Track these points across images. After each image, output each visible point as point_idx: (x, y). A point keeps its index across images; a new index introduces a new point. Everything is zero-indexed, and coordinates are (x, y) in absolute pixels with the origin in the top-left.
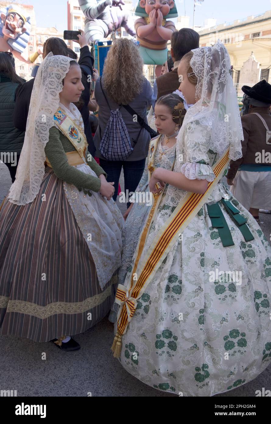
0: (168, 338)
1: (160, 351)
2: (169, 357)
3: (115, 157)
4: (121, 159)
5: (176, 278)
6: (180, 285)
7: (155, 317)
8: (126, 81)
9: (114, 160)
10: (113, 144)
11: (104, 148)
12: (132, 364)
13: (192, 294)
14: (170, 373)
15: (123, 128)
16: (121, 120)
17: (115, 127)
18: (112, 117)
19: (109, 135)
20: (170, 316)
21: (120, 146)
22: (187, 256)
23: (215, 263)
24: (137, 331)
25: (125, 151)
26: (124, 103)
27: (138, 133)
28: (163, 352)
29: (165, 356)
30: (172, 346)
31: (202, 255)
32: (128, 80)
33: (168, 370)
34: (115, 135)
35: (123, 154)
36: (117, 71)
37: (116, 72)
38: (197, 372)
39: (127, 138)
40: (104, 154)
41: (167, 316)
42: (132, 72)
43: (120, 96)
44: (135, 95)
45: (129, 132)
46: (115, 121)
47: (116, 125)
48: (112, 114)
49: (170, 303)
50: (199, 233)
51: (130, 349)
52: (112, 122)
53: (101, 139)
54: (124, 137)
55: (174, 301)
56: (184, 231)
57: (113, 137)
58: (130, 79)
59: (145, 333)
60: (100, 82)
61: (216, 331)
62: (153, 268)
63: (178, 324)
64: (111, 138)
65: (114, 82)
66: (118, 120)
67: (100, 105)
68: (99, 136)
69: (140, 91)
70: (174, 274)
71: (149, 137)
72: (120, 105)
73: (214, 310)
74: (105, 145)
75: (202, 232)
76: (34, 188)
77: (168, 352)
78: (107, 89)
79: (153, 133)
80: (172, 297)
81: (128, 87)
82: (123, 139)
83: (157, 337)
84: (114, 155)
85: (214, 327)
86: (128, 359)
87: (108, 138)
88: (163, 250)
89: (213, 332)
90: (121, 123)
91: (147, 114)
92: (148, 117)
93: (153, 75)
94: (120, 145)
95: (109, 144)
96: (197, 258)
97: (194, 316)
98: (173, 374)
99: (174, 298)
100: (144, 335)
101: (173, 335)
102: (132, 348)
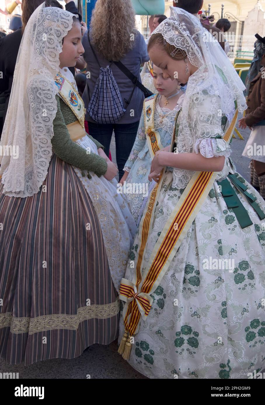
0: (187, 334)
1: (179, 349)
2: (190, 355)
3: (105, 119)
4: (113, 122)
5: (192, 268)
6: (198, 276)
7: (173, 312)
8: (117, 35)
9: (104, 123)
10: (103, 105)
11: (93, 110)
12: (145, 364)
13: (211, 286)
14: (191, 372)
15: (114, 87)
16: (111, 78)
17: (105, 86)
18: (102, 75)
19: (98, 95)
20: (188, 310)
21: (111, 108)
22: (204, 244)
23: (232, 250)
24: (150, 328)
25: (116, 113)
26: (114, 60)
27: (130, 93)
28: (183, 350)
29: (185, 354)
30: (193, 343)
31: (220, 242)
32: (119, 33)
33: (189, 369)
34: (105, 94)
35: (115, 116)
36: (107, 24)
37: (105, 25)
38: (222, 369)
39: (118, 98)
40: (93, 117)
41: (185, 310)
42: (124, 24)
43: (110, 52)
44: (127, 50)
45: (121, 92)
46: (105, 79)
47: (107, 84)
48: (102, 71)
49: (187, 296)
50: (213, 217)
51: (142, 348)
52: (102, 80)
53: (90, 100)
54: (115, 97)
55: (192, 293)
56: (197, 216)
57: (103, 97)
58: (122, 32)
59: (161, 330)
60: (88, 35)
61: (237, 324)
62: (166, 257)
63: (199, 319)
64: (101, 99)
65: (104, 36)
66: (108, 78)
67: (87, 62)
68: (87, 96)
69: (133, 46)
70: (190, 264)
71: (143, 97)
72: (110, 62)
73: (235, 300)
74: (94, 107)
75: (217, 217)
76: (39, 173)
77: (188, 350)
78: (96, 44)
79: (147, 92)
80: (189, 289)
81: (119, 41)
82: (114, 99)
83: (177, 335)
84: (105, 117)
85: (235, 319)
86: (139, 358)
87: (97, 98)
88: (177, 237)
89: (235, 324)
90: (112, 81)
91: (140, 72)
92: (141, 74)
93: (146, 27)
94: (111, 106)
95: (99, 105)
96: (215, 246)
97: (215, 310)
98: (194, 372)
99: (192, 290)
100: (160, 332)
101: (193, 330)
102: (144, 346)
